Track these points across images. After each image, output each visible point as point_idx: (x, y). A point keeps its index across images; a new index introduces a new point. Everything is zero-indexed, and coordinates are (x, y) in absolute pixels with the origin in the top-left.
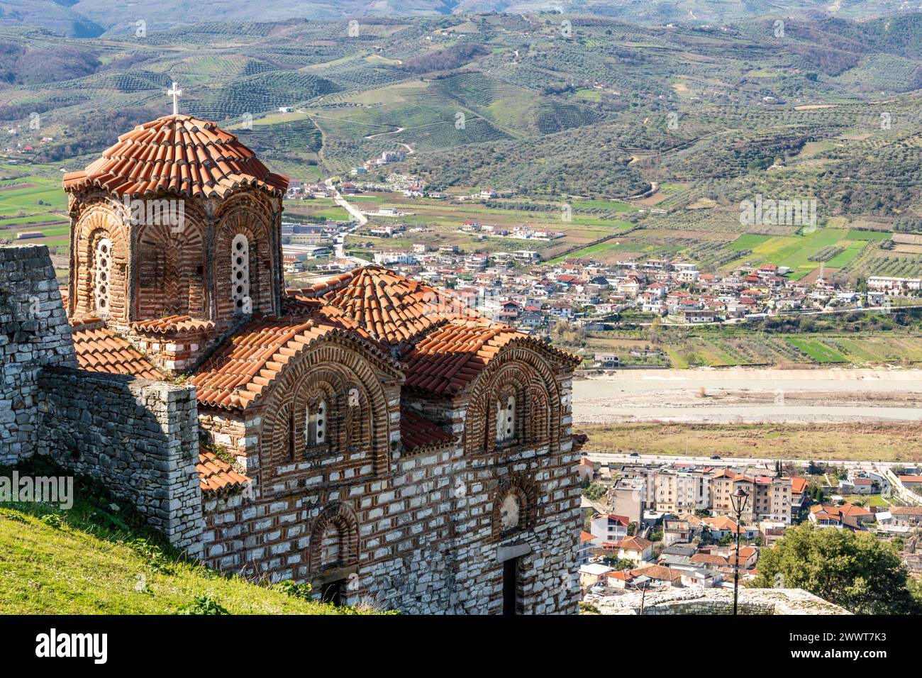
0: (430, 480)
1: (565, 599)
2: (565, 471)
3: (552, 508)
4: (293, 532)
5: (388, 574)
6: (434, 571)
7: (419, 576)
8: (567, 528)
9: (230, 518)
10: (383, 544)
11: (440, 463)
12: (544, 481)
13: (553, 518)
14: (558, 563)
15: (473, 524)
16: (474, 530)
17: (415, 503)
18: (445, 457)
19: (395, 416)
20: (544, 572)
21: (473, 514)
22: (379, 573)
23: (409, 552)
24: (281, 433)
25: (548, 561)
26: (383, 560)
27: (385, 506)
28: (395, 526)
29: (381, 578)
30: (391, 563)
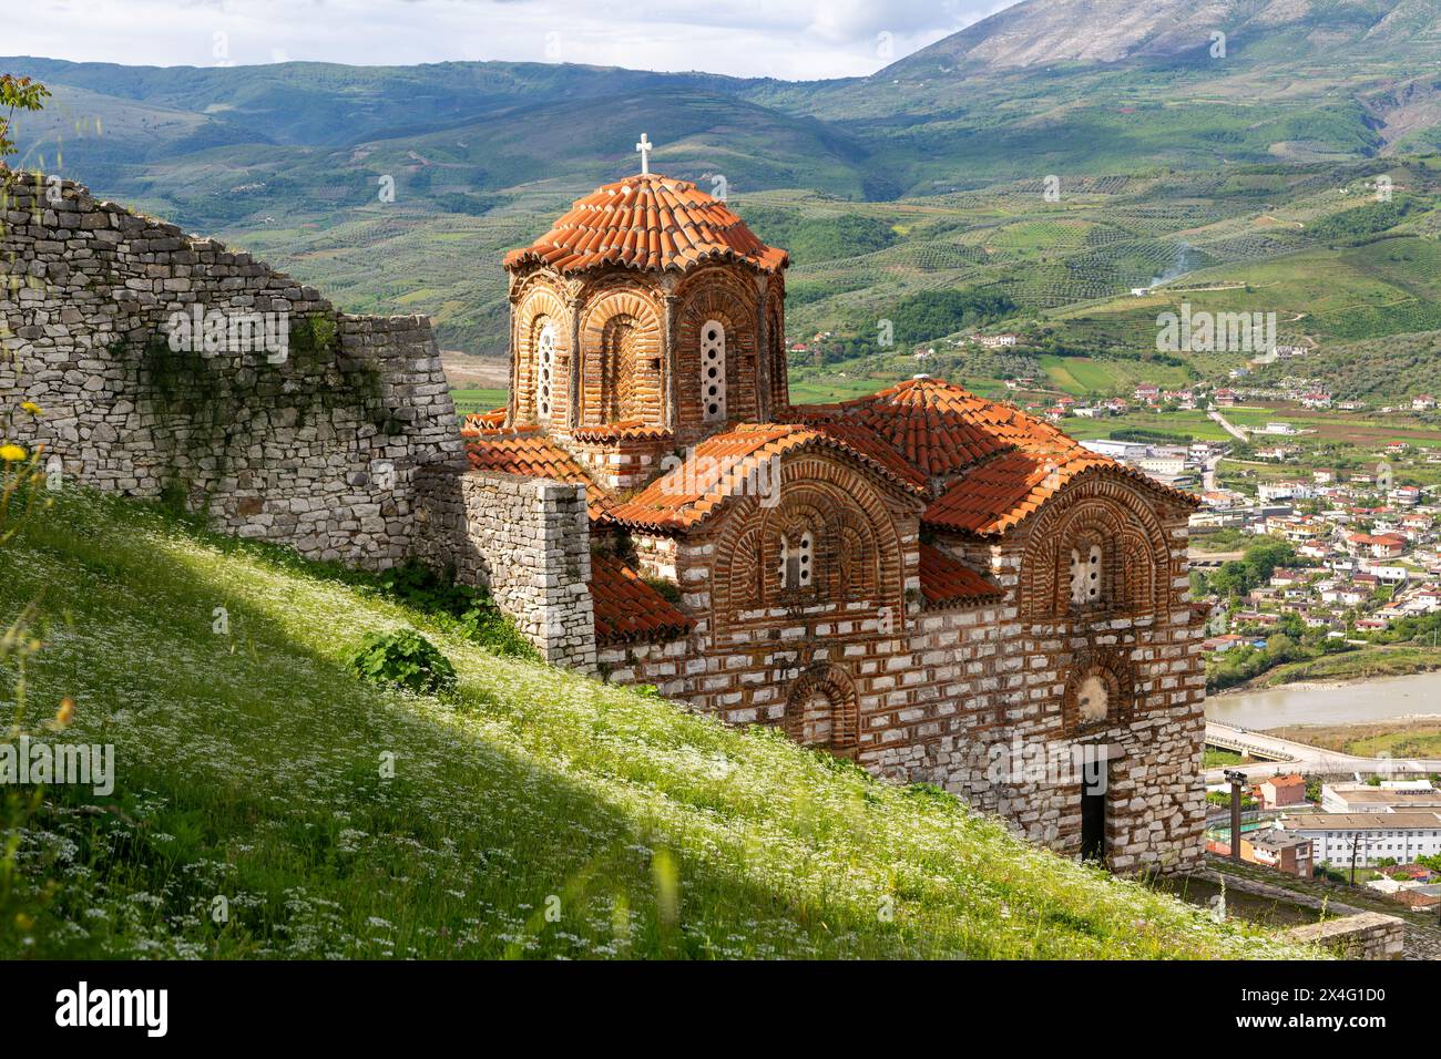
0: (966, 646)
1: (1180, 826)
2: (1179, 651)
3: (1159, 699)
4: (759, 696)
5: (903, 764)
6: (973, 768)
7: (951, 772)
8: (1183, 729)
9: (668, 669)
10: (895, 723)
11: (981, 625)
12: (1145, 661)
13: (1160, 713)
14: (1170, 775)
15: (1033, 709)
16: (1037, 719)
17: (943, 674)
18: (989, 616)
19: (912, 558)
20: (1147, 784)
21: (1033, 696)
22: (888, 761)
23: (936, 739)
24: (744, 565)
25: (1153, 770)
26: (896, 745)
27: (898, 675)
28: (912, 702)
29: (893, 769)
30: (907, 750)
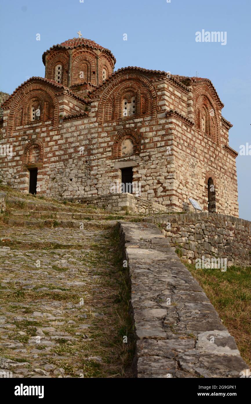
0: (78, 131)
1: (162, 192)
2: (161, 127)
3: (152, 145)
4: (17, 148)
5: (56, 168)
6: (79, 169)
7: (71, 170)
8: (163, 155)
10: (54, 156)
11: (83, 124)
12: (146, 132)
13: (153, 150)
14: (157, 173)
15: (101, 150)
16: (102, 154)
17: (70, 140)
18: (86, 121)
19: (62, 106)
20: (146, 176)
21: (101, 146)
22: (52, 167)
23: (67, 160)
25: (150, 170)
26: (54, 162)
27: (56, 141)
28: (60, 149)
29: (53, 169)
30: (58, 163)
